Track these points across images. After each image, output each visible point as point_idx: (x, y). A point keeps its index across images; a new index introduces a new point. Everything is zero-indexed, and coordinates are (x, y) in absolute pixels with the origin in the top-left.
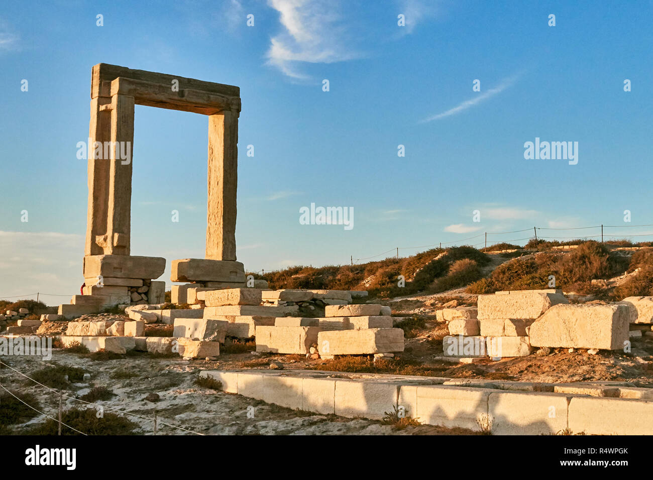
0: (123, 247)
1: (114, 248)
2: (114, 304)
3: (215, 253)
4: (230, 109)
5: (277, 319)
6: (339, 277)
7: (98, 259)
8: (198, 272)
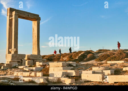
0: (16, 52)
1: (14, 52)
2: (15, 66)
3: (36, 53)
4: (38, 20)
7: (11, 55)
8: (33, 57)
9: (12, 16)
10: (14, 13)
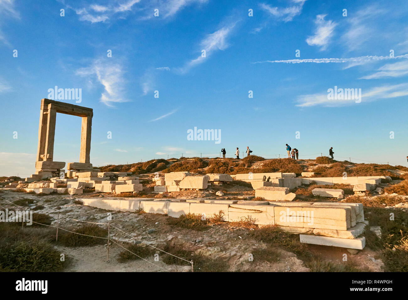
0: (50, 158)
1: (47, 159)
2: (46, 177)
3: (83, 161)
4: (89, 116)
5: (103, 181)
6: (123, 168)
7: (41, 162)
8: (77, 167)
9: (47, 110)
10: (50, 106)
